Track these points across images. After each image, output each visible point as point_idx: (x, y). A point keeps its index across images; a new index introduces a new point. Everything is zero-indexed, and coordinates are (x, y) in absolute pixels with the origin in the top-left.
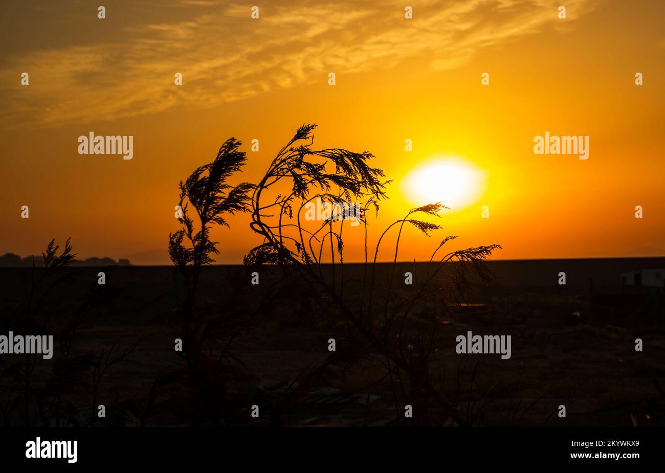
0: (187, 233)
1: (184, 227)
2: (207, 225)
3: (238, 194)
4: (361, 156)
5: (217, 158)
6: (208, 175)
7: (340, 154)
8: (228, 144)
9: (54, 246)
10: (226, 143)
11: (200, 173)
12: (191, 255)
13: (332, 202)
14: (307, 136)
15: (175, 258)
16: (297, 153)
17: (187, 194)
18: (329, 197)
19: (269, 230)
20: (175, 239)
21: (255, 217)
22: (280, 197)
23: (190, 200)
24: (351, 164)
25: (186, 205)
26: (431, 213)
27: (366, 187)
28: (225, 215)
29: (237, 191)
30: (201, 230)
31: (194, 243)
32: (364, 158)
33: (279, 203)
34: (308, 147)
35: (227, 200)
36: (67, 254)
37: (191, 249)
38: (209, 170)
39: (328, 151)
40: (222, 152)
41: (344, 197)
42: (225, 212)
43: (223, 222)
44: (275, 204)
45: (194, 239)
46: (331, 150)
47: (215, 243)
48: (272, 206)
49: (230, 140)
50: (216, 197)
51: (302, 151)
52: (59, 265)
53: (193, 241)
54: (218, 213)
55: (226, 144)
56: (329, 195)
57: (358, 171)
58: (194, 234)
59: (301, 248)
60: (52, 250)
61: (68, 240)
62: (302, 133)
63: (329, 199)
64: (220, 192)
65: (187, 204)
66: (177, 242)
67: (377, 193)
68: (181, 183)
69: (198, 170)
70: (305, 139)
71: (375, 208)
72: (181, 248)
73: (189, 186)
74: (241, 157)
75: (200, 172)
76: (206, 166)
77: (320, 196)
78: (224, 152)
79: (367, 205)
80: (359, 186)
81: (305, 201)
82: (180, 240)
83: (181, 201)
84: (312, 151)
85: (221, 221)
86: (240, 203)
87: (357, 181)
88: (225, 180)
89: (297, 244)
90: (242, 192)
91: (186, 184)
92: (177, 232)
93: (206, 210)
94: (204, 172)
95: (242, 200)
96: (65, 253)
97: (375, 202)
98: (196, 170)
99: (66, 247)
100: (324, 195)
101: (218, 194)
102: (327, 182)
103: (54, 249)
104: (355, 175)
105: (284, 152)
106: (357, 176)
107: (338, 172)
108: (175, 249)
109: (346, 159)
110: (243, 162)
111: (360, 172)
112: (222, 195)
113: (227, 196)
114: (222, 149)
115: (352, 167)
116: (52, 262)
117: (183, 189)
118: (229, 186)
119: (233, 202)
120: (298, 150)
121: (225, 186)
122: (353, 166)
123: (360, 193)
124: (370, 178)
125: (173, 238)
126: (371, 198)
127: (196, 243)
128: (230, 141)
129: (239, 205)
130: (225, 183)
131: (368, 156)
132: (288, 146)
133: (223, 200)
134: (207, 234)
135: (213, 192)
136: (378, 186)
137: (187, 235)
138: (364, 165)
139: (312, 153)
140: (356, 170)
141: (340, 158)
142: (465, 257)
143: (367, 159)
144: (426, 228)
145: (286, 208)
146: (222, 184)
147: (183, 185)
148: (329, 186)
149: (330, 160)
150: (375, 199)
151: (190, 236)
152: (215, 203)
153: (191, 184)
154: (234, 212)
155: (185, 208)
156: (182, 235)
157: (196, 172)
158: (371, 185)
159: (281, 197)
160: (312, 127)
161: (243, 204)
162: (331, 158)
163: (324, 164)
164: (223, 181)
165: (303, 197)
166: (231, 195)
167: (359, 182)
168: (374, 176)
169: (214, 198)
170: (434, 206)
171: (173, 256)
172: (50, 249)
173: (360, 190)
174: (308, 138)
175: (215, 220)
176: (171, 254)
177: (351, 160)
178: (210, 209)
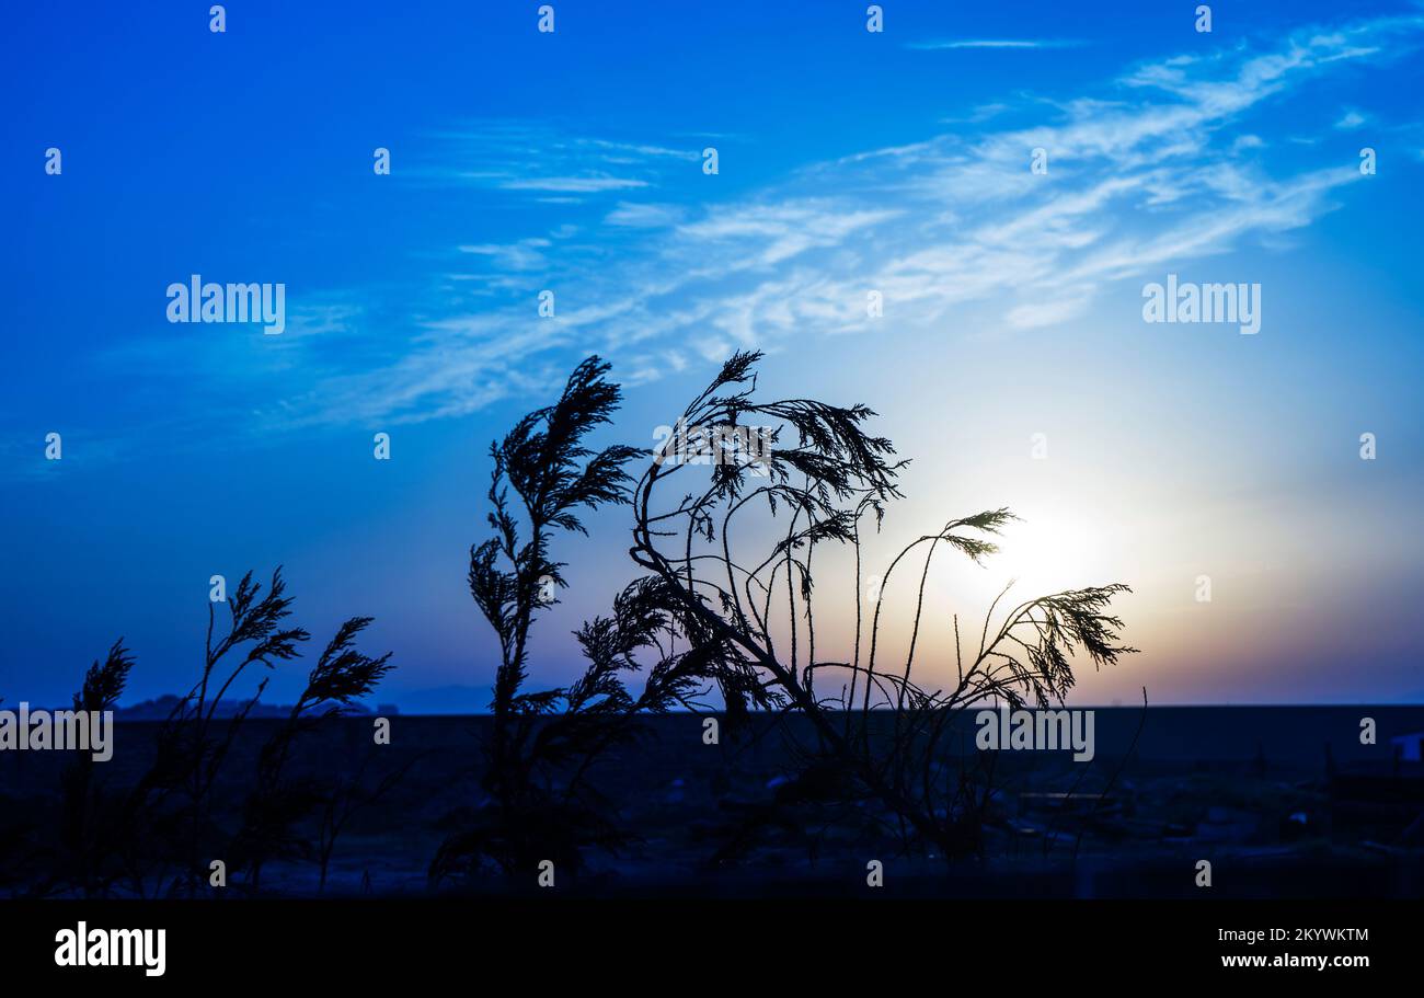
0: (505, 545)
1: (498, 533)
2: (544, 529)
3: (604, 469)
4: (850, 414)
5: (564, 397)
6: (546, 431)
7: (808, 411)
8: (586, 367)
9: (251, 585)
10: (581, 366)
11: (531, 426)
12: (510, 587)
13: (789, 500)
14: (743, 376)
15: (481, 595)
16: (724, 408)
17: (505, 467)
18: (783, 492)
19: (667, 566)
20: (482, 557)
21: (640, 534)
22: (689, 498)
23: (512, 480)
24: (830, 430)
25: (504, 493)
26: (989, 530)
27: (860, 475)
28: (578, 510)
29: (602, 461)
30: (531, 540)
31: (517, 567)
32: (855, 419)
33: (687, 510)
34: (745, 397)
35: (583, 479)
36: (275, 599)
37: (512, 574)
38: (549, 421)
39: (784, 404)
40: (573, 384)
41: (815, 493)
42: (578, 503)
43: (575, 523)
44: (680, 511)
45: (519, 559)
46: (791, 401)
47: (559, 564)
48: (673, 515)
49: (589, 360)
50: (562, 475)
51: (734, 405)
52: (259, 620)
53: (515, 562)
54: (564, 505)
55: (582, 369)
56: (784, 487)
57: (844, 444)
58: (518, 550)
59: (731, 604)
60: (247, 593)
61: (278, 570)
62: (734, 369)
63: (784, 496)
64: (570, 463)
65: (505, 490)
66: (485, 562)
67: (880, 486)
68: (495, 444)
69: (527, 419)
70: (741, 380)
71: (875, 513)
72: (494, 575)
73: (509, 452)
74: (609, 395)
75: (529, 423)
76: (542, 412)
77: (766, 489)
78: (577, 384)
79: (860, 510)
80: (845, 473)
81: (736, 501)
82: (490, 559)
83: (495, 485)
84: (753, 405)
85: (571, 523)
86: (609, 486)
87: (842, 463)
88: (579, 439)
89: (723, 596)
90: (611, 464)
91: (504, 447)
92: (486, 543)
93: (542, 500)
94: (538, 424)
95: (611, 480)
96: (271, 597)
97: (876, 503)
98: (523, 419)
99: (274, 583)
100: (775, 487)
101: (566, 468)
102: (782, 467)
103: (251, 590)
104: (837, 452)
105: (697, 407)
106: (842, 452)
107: (803, 446)
108: (481, 577)
109: (820, 419)
110: (614, 405)
111: (847, 446)
112: (573, 470)
113: (583, 472)
114: (574, 379)
115: (832, 435)
116: (246, 615)
117: (497, 456)
118: (586, 451)
119: (594, 483)
120: (725, 403)
121: (579, 452)
122: (834, 433)
123: (847, 487)
124: (867, 457)
125: (478, 554)
126: (869, 496)
127: (522, 566)
128: (589, 363)
129: (606, 489)
130: (578, 446)
131: (862, 414)
132: (705, 395)
133: (575, 480)
134: (544, 548)
135: (557, 465)
136: (884, 473)
137: (505, 551)
138: (856, 431)
139: (753, 409)
140: (839, 443)
141: (807, 418)
142: (1057, 609)
143: (861, 421)
144: (978, 551)
145: (700, 520)
146: (574, 446)
147: (498, 448)
148: (785, 474)
149: (788, 423)
150: (876, 496)
151: (510, 553)
152: (559, 486)
153: (514, 447)
154: (596, 503)
155: (501, 499)
156: (495, 550)
157: (523, 423)
158: (869, 471)
159: (691, 498)
160: (754, 357)
161: (614, 487)
162: (790, 418)
163: (777, 432)
164: (574, 441)
165: (732, 493)
166: (590, 469)
167: (844, 465)
168: (875, 453)
169: (556, 476)
170: (996, 515)
171: (477, 592)
172: (244, 590)
173: (846, 481)
174: (745, 379)
175: (560, 520)
176: (472, 586)
177: (830, 422)
178: (550, 499)
